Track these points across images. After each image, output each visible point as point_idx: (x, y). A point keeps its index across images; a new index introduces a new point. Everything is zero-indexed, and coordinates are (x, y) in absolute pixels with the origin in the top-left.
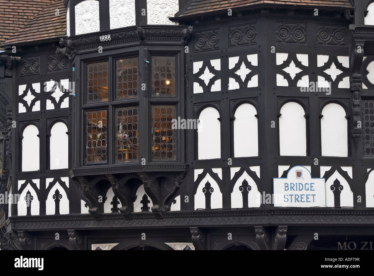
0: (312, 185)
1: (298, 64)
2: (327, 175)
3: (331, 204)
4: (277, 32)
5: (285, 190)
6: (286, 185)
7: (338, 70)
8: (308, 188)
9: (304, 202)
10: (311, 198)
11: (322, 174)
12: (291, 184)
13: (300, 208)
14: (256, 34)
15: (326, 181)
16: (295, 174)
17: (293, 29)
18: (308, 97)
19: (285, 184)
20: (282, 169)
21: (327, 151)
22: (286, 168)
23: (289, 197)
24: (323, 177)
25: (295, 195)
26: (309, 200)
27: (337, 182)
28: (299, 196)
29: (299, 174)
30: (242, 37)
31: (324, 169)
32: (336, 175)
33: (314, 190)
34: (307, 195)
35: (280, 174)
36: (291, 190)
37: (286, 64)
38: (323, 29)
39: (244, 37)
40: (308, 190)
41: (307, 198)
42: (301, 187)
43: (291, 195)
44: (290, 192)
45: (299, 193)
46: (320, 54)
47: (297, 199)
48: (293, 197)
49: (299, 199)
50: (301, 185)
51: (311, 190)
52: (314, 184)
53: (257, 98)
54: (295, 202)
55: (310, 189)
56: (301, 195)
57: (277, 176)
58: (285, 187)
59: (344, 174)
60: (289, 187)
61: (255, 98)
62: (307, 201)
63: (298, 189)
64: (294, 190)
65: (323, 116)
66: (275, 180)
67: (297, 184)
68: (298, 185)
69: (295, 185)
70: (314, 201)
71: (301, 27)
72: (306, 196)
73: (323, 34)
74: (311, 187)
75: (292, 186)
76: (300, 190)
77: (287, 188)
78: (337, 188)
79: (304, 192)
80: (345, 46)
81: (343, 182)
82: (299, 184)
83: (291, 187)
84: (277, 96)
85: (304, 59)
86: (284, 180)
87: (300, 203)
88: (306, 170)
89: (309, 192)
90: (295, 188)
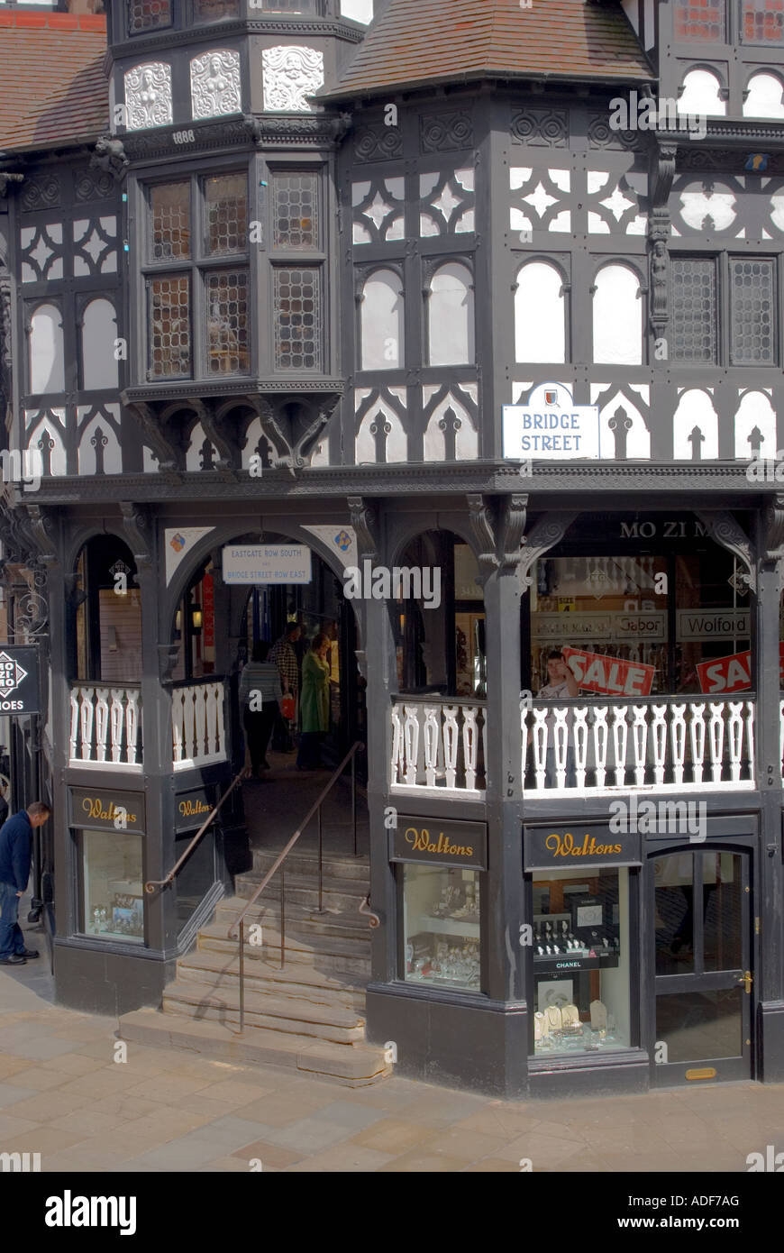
0: (575, 418)
1: (552, 189)
2: (604, 400)
3: (609, 453)
4: (511, 125)
5: (525, 428)
6: (527, 418)
7: (627, 200)
8: (567, 424)
9: (560, 449)
10: (572, 442)
11: (594, 396)
12: (535, 416)
13: (552, 460)
14: (472, 130)
15: (600, 411)
16: (543, 398)
17: (541, 121)
18: (570, 252)
19: (525, 416)
20: (518, 388)
21: (604, 353)
22: (527, 386)
23: (532, 441)
24: (595, 404)
25: (543, 437)
26: (568, 446)
27: (621, 413)
28: (549, 439)
29: (550, 398)
30: (446, 134)
31: (597, 389)
32: (620, 400)
33: (578, 428)
34: (564, 437)
35: (516, 396)
36: (535, 428)
37: (529, 188)
38: (599, 121)
39: (448, 136)
40: (567, 427)
41: (565, 442)
42: (554, 421)
43: (536, 437)
44: (532, 432)
45: (551, 433)
46: (591, 170)
47: (546, 444)
48: (540, 441)
49: (551, 444)
50: (554, 418)
51: (573, 427)
52: (577, 415)
53: (474, 253)
54: (543, 449)
55: (570, 426)
56: (555, 437)
57: (509, 402)
58: (525, 421)
59: (635, 398)
60: (532, 421)
61: (471, 253)
62: (565, 449)
63: (549, 426)
64: (541, 427)
65: (596, 287)
66: (507, 410)
67: (546, 415)
68: (548, 417)
69: (544, 417)
70: (577, 449)
71: (558, 116)
72: (562, 438)
73: (598, 131)
74: (573, 421)
75: (538, 419)
76: (551, 427)
77: (527, 425)
78: (620, 425)
79: (559, 431)
80: (641, 154)
81: (632, 412)
82: (551, 416)
83: (536, 423)
84: (512, 250)
85: (562, 178)
86: (523, 409)
87: (552, 451)
88: (564, 392)
89: (570, 432)
90: (542, 424)
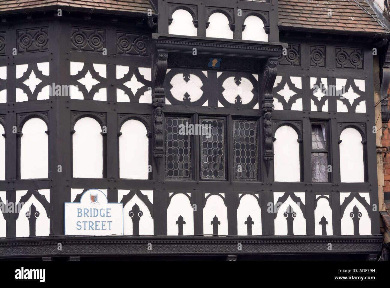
0: (109, 211)
1: (95, 75)
2: (126, 200)
3: (129, 232)
4: (72, 38)
5: (78, 216)
6: (80, 211)
7: (139, 83)
8: (104, 214)
9: (99, 229)
10: (107, 225)
11: (120, 198)
12: (85, 209)
13: (95, 236)
14: (48, 40)
15: (124, 206)
16: (90, 199)
17: (90, 36)
18: (106, 112)
19: (78, 209)
20: (75, 192)
21: (125, 173)
22: (80, 191)
23: (82, 225)
24: (121, 202)
25: (90, 222)
26: (104, 228)
27: (136, 208)
28: (93, 223)
29: (94, 199)
30: (32, 42)
31: (122, 193)
32: (135, 200)
33: (110, 216)
34: (102, 222)
35: (73, 197)
36: (85, 216)
37: (82, 74)
38: (123, 37)
39: (34, 43)
40: (104, 216)
41: (103, 225)
42: (96, 212)
43: (85, 222)
44: (82, 219)
45: (94, 220)
46: (119, 65)
47: (91, 226)
48: (87, 224)
49: (94, 226)
50: (96, 211)
51: (107, 216)
52: (110, 209)
53: (48, 112)
54: (89, 229)
55: (106, 215)
56: (96, 222)
57: (69, 201)
58: (78, 213)
59: (144, 199)
60: (83, 212)
61: (46, 112)
62: (103, 229)
63: (93, 215)
64: (88, 216)
65: (121, 134)
66: (67, 206)
67: (91, 209)
68: (93, 210)
69: (90, 210)
70: (110, 229)
71: (99, 34)
72: (101, 223)
73: (123, 42)
74: (107, 212)
75: (86, 211)
76: (94, 216)
77: (80, 215)
78: (136, 214)
79: (99, 218)
80: (147, 57)
81: (143, 207)
82: (94, 209)
83: (85, 213)
84: (71, 110)
85: (101, 69)
86: (77, 205)
87: (95, 230)
88: (102, 194)
89: (105, 219)
90: (89, 214)
